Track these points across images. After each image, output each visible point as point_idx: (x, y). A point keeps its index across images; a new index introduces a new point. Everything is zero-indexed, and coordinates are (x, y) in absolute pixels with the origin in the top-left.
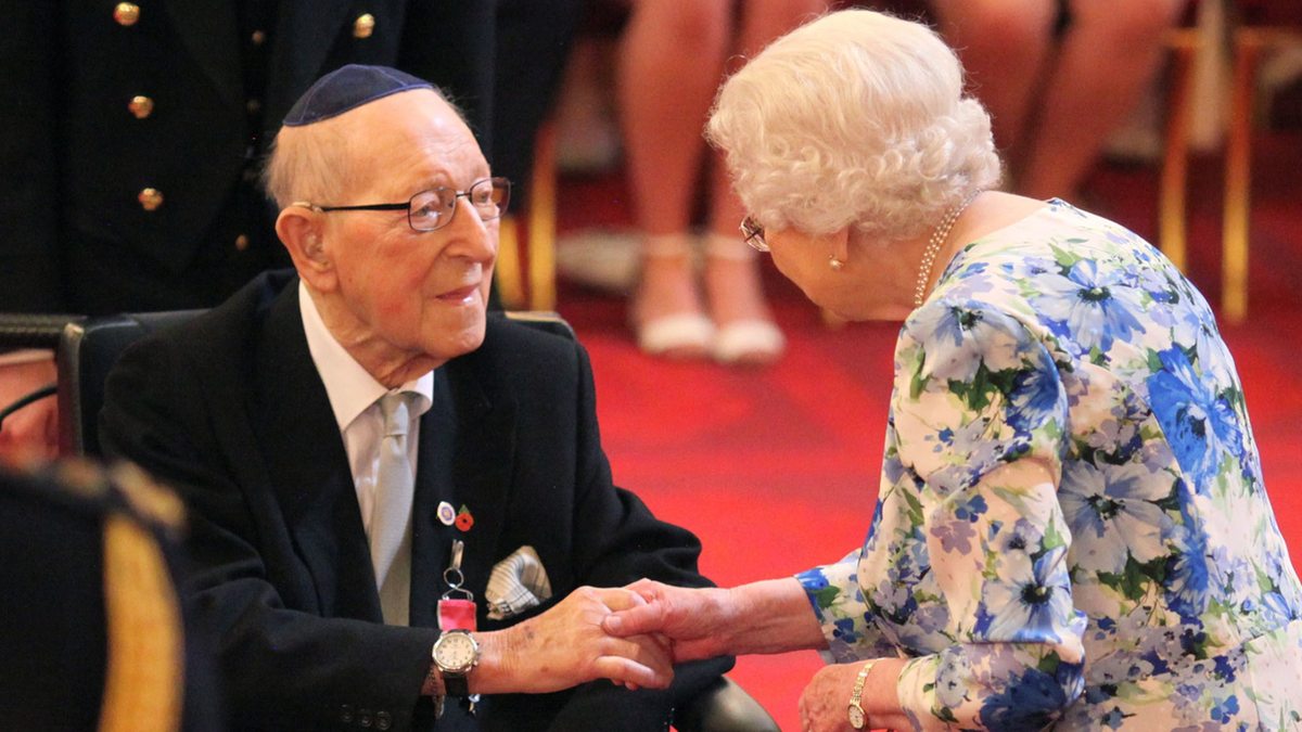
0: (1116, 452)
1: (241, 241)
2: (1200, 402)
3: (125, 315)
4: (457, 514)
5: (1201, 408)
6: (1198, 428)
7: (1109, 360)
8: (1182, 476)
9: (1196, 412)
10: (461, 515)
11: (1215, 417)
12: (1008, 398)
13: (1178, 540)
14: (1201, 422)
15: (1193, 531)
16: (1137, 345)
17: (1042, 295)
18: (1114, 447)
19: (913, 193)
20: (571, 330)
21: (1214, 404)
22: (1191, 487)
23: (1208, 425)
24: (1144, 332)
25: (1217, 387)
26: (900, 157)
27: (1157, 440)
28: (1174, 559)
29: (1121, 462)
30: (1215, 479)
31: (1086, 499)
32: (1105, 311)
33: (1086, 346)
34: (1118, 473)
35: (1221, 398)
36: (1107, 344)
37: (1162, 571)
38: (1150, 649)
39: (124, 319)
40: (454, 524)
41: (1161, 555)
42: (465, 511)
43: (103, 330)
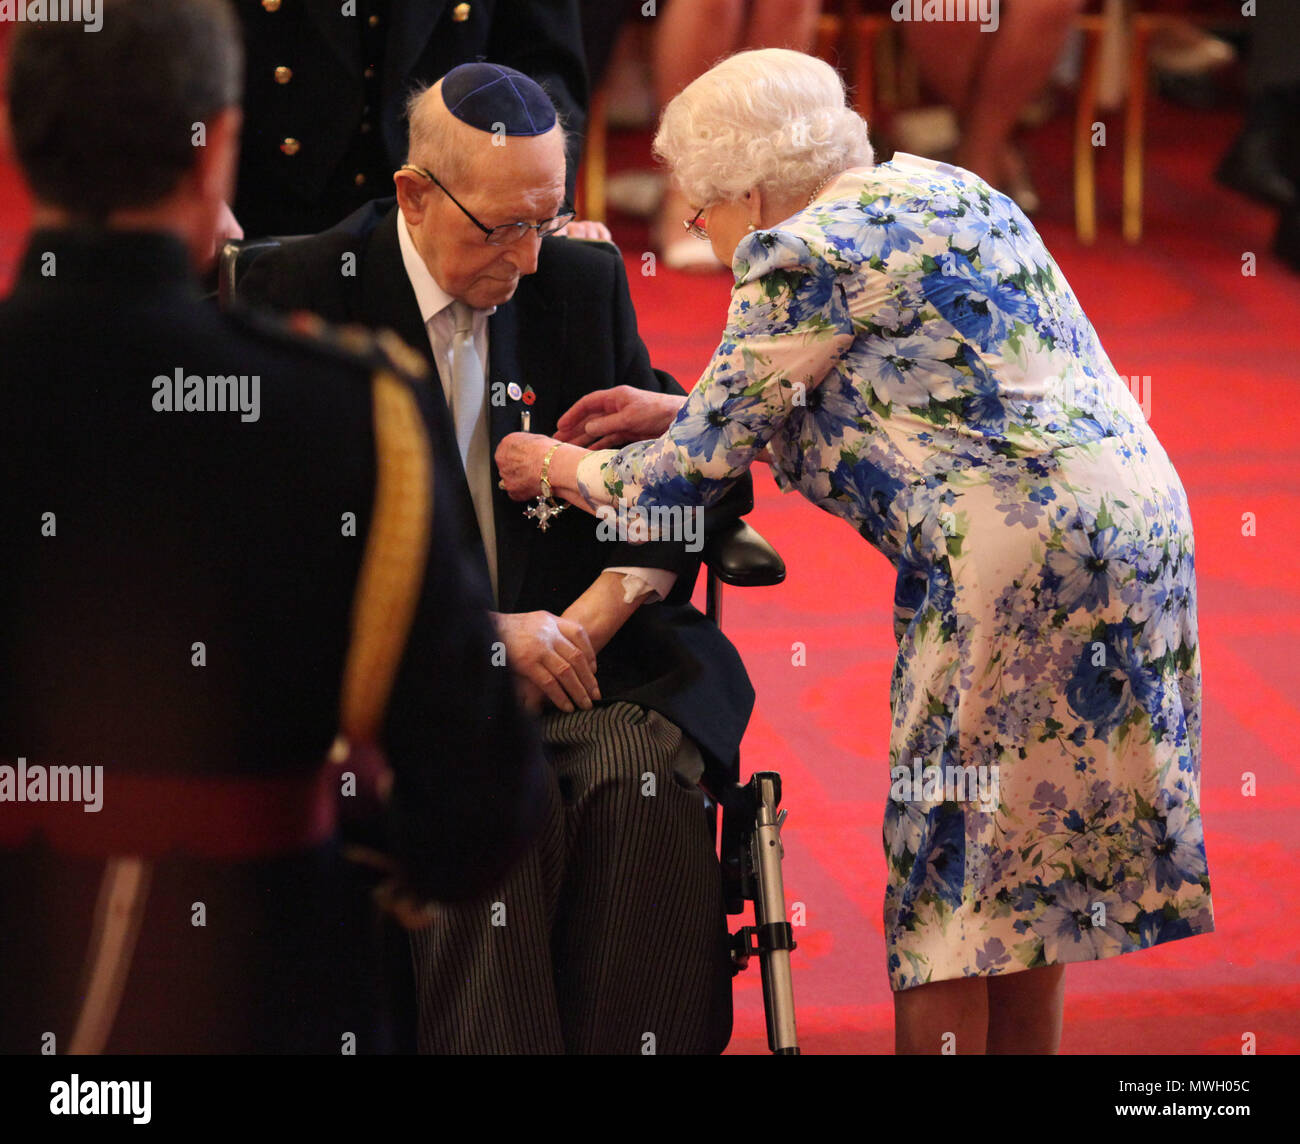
0: (899, 330)
1: (360, 178)
2: (981, 288)
3: (273, 238)
4: (523, 392)
5: (982, 293)
6: (981, 309)
7: (886, 265)
8: (966, 341)
9: (976, 296)
10: (526, 393)
11: (999, 299)
12: (794, 293)
13: (971, 386)
14: (984, 304)
15: (984, 380)
16: (914, 254)
17: (836, 222)
18: (898, 326)
19: (805, 156)
20: (617, 248)
21: (997, 288)
22: (977, 349)
23: (991, 305)
24: (921, 242)
25: (1000, 275)
27: (935, 320)
28: (968, 399)
29: (906, 336)
30: (1005, 342)
31: (883, 358)
32: (887, 230)
33: (868, 255)
34: (903, 343)
35: (1006, 283)
36: (885, 253)
37: (962, 408)
39: (271, 241)
40: (521, 399)
41: (957, 396)
42: (529, 390)
43: (256, 248)
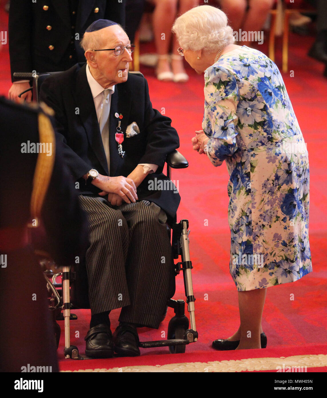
0: (251, 99)
1: (71, 57)
2: (271, 88)
4: (119, 115)
5: (271, 90)
6: (270, 94)
7: (249, 79)
8: (266, 104)
9: (269, 90)
10: (120, 116)
11: (275, 92)
12: (225, 87)
13: (266, 117)
14: (271, 93)
15: (269, 116)
16: (256, 76)
17: (235, 65)
18: (250, 98)
19: (216, 42)
20: (143, 75)
21: (274, 89)
22: (268, 106)
23: (273, 94)
24: (257, 73)
25: (275, 85)
26: (214, 35)
27: (260, 96)
28: (265, 121)
29: (252, 101)
30: (274, 105)
31: (245, 109)
32: (248, 68)
33: (244, 76)
34: (251, 103)
35: (277, 88)
36: (248, 76)
37: (262, 124)
38: (260, 140)
39: (47, 73)
40: (119, 118)
41: (262, 121)
43: (43, 76)
